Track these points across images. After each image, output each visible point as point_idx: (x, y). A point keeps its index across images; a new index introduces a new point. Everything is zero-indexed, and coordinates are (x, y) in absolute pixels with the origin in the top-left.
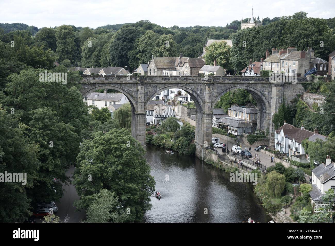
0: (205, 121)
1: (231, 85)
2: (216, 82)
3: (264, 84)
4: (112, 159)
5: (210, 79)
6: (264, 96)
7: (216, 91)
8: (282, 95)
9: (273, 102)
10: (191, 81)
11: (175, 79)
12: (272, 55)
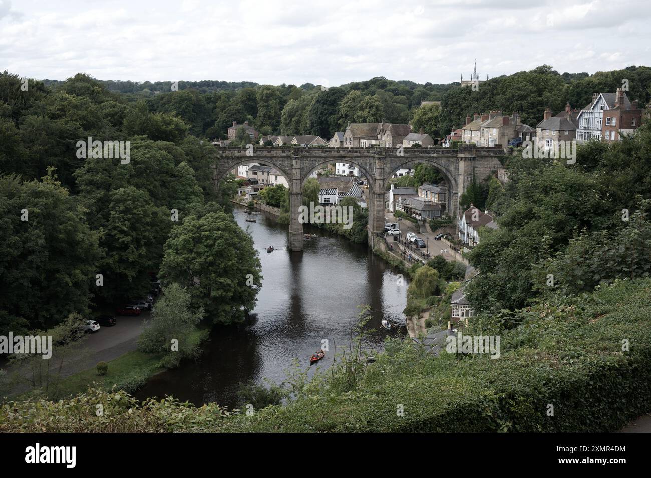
0: (375, 202)
1: (407, 160)
2: (389, 155)
3: (450, 157)
4: (201, 248)
5: (381, 152)
6: (450, 173)
7: (388, 166)
8: (472, 172)
9: (461, 180)
10: (358, 155)
11: (338, 152)
12: (474, 121)
